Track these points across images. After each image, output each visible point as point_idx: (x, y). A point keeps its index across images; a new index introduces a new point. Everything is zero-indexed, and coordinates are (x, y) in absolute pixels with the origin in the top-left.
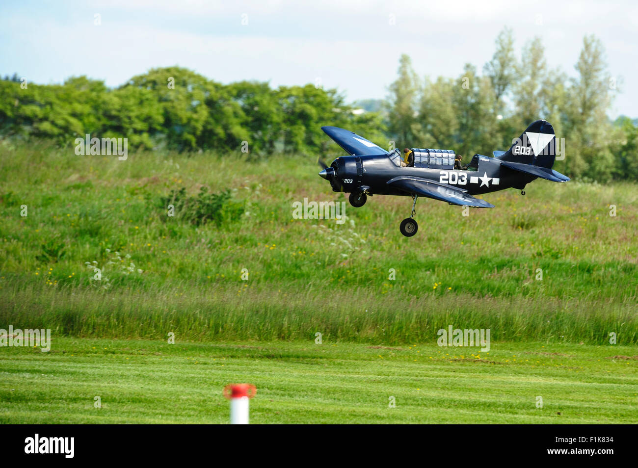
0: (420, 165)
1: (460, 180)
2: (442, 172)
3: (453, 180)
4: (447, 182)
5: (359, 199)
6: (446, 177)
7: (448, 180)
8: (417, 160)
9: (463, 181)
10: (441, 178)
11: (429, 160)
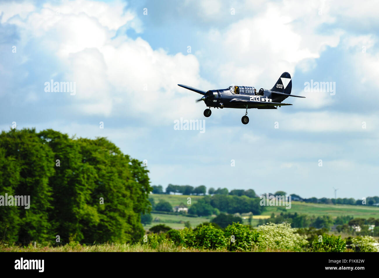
0: (242, 93)
1: (258, 100)
2: (251, 96)
3: (255, 100)
4: (252, 101)
5: (208, 113)
6: (252, 99)
7: (253, 100)
8: (240, 91)
9: (259, 100)
10: (251, 99)
11: (245, 91)
